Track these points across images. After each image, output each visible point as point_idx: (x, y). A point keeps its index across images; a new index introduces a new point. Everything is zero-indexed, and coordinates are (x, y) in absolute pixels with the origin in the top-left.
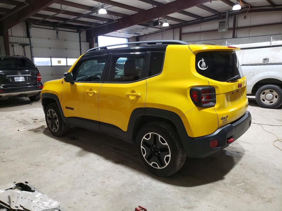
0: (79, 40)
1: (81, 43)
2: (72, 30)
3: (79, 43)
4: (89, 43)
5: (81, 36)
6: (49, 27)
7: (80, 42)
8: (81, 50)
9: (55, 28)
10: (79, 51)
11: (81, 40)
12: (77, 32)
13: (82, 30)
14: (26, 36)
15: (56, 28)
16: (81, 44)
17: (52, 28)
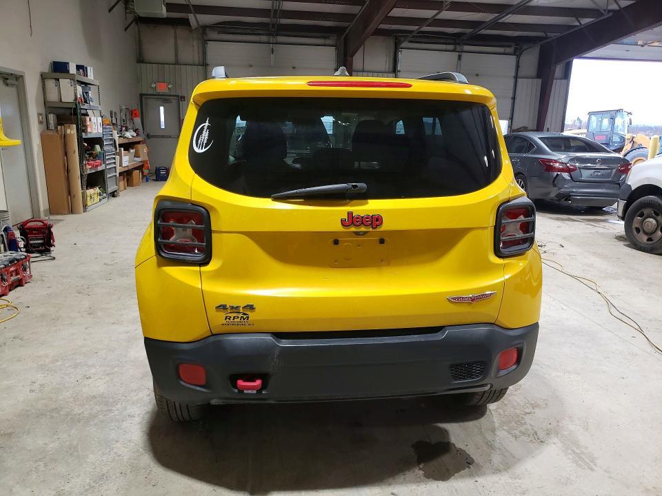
0: (513, 74)
1: (519, 80)
2: (501, 50)
3: (512, 81)
4: (541, 80)
5: (520, 64)
6: (443, 47)
7: (516, 78)
8: (514, 98)
9: (458, 46)
10: (510, 101)
11: (519, 74)
12: (514, 54)
13: (525, 47)
14: (391, 69)
15: (459, 48)
16: (518, 85)
17: (450, 47)
